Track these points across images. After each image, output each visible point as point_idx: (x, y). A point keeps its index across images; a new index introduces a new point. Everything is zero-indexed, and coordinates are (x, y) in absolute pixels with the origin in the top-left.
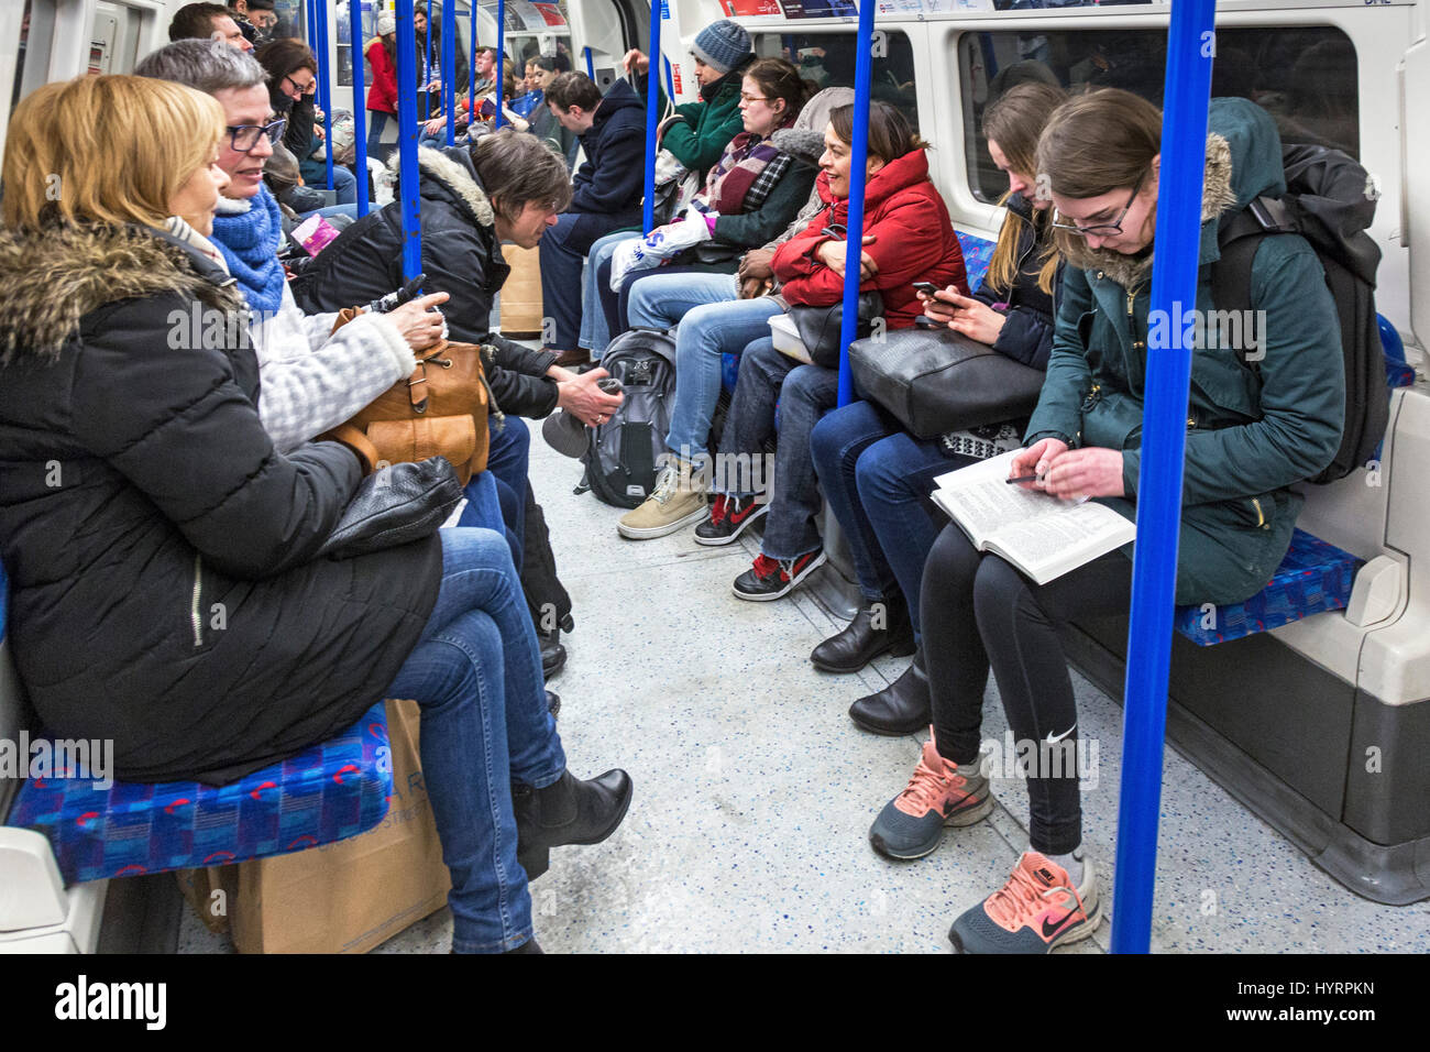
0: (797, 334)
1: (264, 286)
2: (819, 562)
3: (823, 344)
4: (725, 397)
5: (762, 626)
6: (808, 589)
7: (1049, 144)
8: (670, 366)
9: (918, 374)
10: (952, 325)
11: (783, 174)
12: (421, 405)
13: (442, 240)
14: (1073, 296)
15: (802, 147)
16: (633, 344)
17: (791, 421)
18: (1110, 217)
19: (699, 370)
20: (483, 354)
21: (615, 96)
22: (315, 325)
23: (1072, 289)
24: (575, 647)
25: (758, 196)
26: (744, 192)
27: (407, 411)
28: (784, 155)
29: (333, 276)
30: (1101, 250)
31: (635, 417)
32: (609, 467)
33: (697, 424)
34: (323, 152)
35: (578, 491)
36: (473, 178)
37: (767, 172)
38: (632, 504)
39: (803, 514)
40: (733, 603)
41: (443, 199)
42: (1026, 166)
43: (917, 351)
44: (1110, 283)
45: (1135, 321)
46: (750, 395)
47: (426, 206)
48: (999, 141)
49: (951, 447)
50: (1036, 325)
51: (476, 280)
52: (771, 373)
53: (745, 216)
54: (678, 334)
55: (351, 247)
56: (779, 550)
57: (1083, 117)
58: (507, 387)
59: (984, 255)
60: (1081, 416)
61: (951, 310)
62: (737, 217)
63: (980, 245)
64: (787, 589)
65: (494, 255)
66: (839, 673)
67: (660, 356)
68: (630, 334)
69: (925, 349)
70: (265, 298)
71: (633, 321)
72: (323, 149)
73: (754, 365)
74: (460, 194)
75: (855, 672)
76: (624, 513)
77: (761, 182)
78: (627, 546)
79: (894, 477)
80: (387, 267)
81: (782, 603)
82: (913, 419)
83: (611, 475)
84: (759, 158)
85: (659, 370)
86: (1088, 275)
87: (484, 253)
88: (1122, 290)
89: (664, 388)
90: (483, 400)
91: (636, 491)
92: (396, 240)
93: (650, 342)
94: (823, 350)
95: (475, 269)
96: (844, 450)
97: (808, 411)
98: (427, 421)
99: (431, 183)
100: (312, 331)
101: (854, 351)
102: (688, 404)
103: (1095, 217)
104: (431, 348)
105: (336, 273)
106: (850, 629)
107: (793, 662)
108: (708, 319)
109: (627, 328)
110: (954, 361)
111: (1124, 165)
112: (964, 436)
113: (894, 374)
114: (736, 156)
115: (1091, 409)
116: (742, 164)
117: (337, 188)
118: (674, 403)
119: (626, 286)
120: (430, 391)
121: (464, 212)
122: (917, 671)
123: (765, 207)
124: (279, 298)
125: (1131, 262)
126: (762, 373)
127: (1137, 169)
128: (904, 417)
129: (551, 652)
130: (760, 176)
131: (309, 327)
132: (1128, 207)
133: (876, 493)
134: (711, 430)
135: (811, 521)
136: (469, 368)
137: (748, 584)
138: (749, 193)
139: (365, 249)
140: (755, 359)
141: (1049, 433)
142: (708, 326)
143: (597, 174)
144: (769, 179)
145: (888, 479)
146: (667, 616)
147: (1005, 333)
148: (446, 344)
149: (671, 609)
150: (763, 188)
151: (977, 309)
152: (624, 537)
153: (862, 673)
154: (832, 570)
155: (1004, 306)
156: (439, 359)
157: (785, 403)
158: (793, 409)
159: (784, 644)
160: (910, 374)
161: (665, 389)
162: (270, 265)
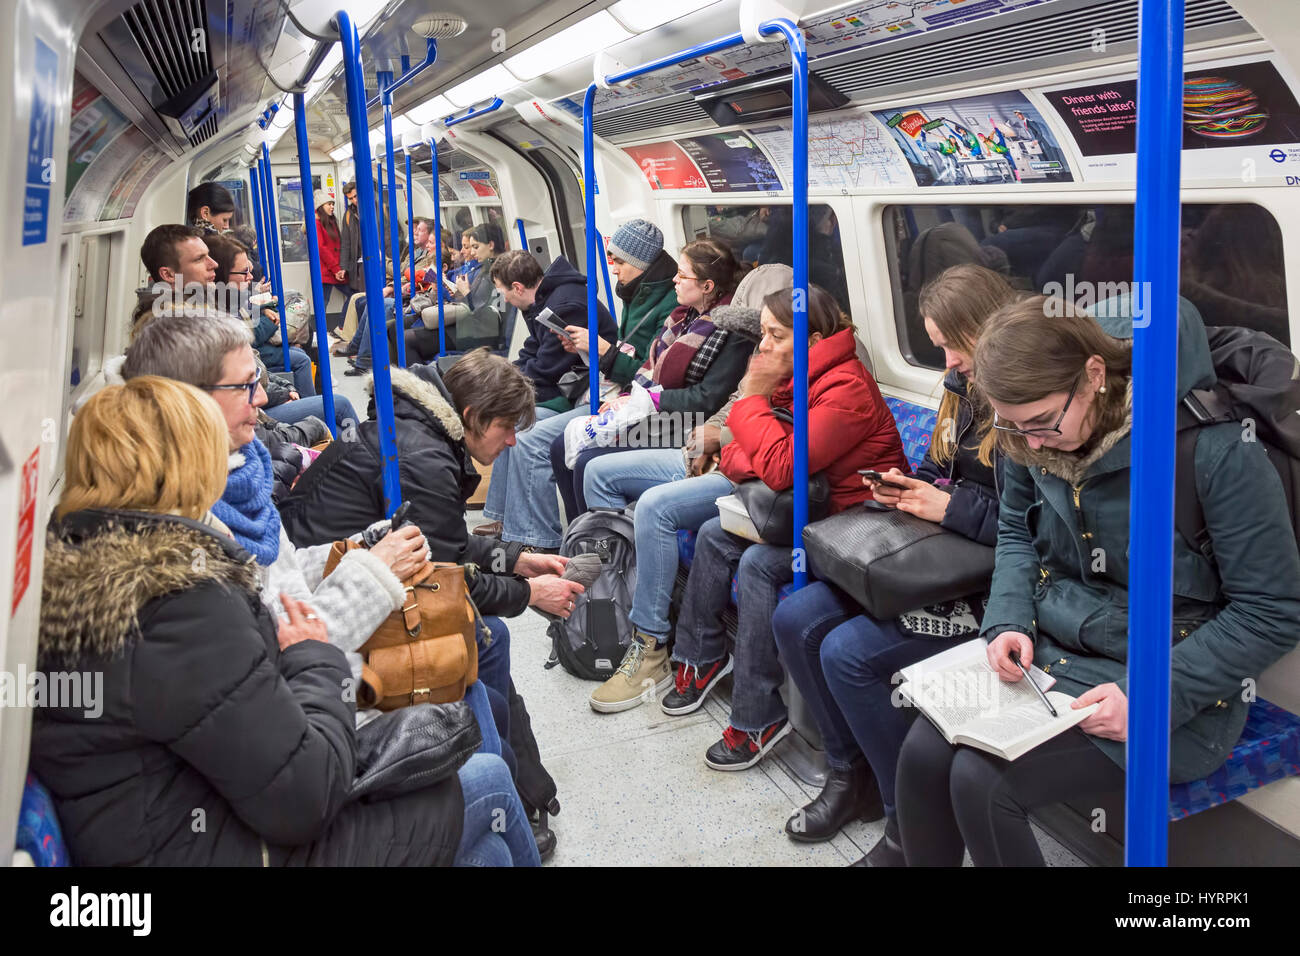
0: (745, 512)
1: (264, 534)
2: (785, 731)
3: (771, 523)
4: (683, 570)
5: (736, 798)
6: (776, 756)
7: (986, 354)
8: (628, 545)
9: (873, 558)
10: (900, 506)
11: (721, 348)
12: (415, 629)
13: (417, 459)
14: (1014, 484)
15: (740, 324)
16: (593, 524)
17: (749, 597)
18: (1049, 419)
19: (659, 550)
20: (467, 573)
21: (556, 273)
22: (308, 558)
23: (1013, 477)
24: (562, 829)
25: (699, 370)
26: (684, 367)
27: (402, 636)
28: (721, 330)
29: (319, 500)
30: (1042, 448)
31: (599, 594)
32: (577, 643)
33: (658, 600)
34: (278, 337)
35: (549, 666)
36: (443, 395)
37: (706, 347)
38: (603, 676)
39: (767, 686)
40: (707, 776)
41: (415, 418)
42: (963, 343)
43: (869, 535)
44: (1054, 479)
45: (1083, 513)
46: (707, 572)
47: (402, 428)
48: (936, 319)
49: (909, 627)
50: (980, 500)
51: (453, 495)
52: (726, 552)
53: (688, 389)
54: (637, 513)
55: (333, 470)
56: (747, 723)
57: (1017, 326)
58: (486, 593)
59: (922, 422)
60: (1035, 605)
61: (898, 492)
62: (680, 391)
63: (916, 412)
64: (756, 758)
65: (466, 467)
66: (813, 843)
67: (619, 535)
68: (588, 515)
69: (877, 532)
70: (265, 547)
71: (591, 501)
72: (278, 334)
73: (710, 545)
74: (432, 412)
75: (829, 840)
76: (595, 686)
77: (701, 356)
78: (600, 720)
79: (858, 661)
80: (368, 488)
81: (752, 772)
82: (871, 600)
83: (579, 650)
84: (699, 333)
85: (618, 548)
86: (1032, 471)
87: (457, 467)
88: (1067, 487)
89: (624, 563)
90: (471, 618)
91: (604, 664)
92: (374, 462)
93: (608, 521)
94: (771, 528)
95: (452, 485)
96: (806, 632)
97: (765, 589)
98: (421, 643)
99: (403, 403)
100: (306, 565)
101: (808, 534)
102: (648, 581)
103: (1035, 420)
104: (419, 572)
105: (321, 495)
106: (820, 799)
107: (769, 832)
108: (664, 500)
109: (585, 510)
110: (906, 543)
111: (1060, 371)
112: (921, 615)
113: (850, 559)
114: (675, 330)
115: (1043, 596)
116: (682, 339)
117: (294, 369)
118: (635, 580)
119: (581, 465)
120: (422, 616)
121: (438, 430)
122: (890, 843)
123: (706, 379)
124: (277, 543)
125: (1074, 458)
126: (717, 553)
127: (1070, 375)
128: (862, 598)
129: (542, 838)
130: (700, 350)
131: (303, 561)
132: (1065, 410)
133: (841, 677)
134: (672, 604)
135: (775, 692)
136: (455, 589)
137: (719, 754)
138: (690, 367)
139: (345, 471)
140: (711, 540)
141: (1007, 626)
142: (663, 507)
143: (542, 350)
144: (708, 353)
145: (853, 663)
146: (644, 792)
147: (951, 511)
148: (431, 566)
149: (649, 784)
150: (703, 362)
151: (923, 488)
152: (597, 712)
153: (835, 842)
154: (797, 736)
155: (946, 482)
156: (428, 584)
157: (743, 582)
158: (752, 587)
159: (758, 815)
160: (866, 558)
161: (625, 565)
162: (267, 511)
